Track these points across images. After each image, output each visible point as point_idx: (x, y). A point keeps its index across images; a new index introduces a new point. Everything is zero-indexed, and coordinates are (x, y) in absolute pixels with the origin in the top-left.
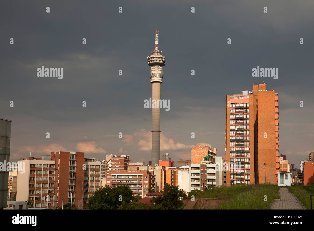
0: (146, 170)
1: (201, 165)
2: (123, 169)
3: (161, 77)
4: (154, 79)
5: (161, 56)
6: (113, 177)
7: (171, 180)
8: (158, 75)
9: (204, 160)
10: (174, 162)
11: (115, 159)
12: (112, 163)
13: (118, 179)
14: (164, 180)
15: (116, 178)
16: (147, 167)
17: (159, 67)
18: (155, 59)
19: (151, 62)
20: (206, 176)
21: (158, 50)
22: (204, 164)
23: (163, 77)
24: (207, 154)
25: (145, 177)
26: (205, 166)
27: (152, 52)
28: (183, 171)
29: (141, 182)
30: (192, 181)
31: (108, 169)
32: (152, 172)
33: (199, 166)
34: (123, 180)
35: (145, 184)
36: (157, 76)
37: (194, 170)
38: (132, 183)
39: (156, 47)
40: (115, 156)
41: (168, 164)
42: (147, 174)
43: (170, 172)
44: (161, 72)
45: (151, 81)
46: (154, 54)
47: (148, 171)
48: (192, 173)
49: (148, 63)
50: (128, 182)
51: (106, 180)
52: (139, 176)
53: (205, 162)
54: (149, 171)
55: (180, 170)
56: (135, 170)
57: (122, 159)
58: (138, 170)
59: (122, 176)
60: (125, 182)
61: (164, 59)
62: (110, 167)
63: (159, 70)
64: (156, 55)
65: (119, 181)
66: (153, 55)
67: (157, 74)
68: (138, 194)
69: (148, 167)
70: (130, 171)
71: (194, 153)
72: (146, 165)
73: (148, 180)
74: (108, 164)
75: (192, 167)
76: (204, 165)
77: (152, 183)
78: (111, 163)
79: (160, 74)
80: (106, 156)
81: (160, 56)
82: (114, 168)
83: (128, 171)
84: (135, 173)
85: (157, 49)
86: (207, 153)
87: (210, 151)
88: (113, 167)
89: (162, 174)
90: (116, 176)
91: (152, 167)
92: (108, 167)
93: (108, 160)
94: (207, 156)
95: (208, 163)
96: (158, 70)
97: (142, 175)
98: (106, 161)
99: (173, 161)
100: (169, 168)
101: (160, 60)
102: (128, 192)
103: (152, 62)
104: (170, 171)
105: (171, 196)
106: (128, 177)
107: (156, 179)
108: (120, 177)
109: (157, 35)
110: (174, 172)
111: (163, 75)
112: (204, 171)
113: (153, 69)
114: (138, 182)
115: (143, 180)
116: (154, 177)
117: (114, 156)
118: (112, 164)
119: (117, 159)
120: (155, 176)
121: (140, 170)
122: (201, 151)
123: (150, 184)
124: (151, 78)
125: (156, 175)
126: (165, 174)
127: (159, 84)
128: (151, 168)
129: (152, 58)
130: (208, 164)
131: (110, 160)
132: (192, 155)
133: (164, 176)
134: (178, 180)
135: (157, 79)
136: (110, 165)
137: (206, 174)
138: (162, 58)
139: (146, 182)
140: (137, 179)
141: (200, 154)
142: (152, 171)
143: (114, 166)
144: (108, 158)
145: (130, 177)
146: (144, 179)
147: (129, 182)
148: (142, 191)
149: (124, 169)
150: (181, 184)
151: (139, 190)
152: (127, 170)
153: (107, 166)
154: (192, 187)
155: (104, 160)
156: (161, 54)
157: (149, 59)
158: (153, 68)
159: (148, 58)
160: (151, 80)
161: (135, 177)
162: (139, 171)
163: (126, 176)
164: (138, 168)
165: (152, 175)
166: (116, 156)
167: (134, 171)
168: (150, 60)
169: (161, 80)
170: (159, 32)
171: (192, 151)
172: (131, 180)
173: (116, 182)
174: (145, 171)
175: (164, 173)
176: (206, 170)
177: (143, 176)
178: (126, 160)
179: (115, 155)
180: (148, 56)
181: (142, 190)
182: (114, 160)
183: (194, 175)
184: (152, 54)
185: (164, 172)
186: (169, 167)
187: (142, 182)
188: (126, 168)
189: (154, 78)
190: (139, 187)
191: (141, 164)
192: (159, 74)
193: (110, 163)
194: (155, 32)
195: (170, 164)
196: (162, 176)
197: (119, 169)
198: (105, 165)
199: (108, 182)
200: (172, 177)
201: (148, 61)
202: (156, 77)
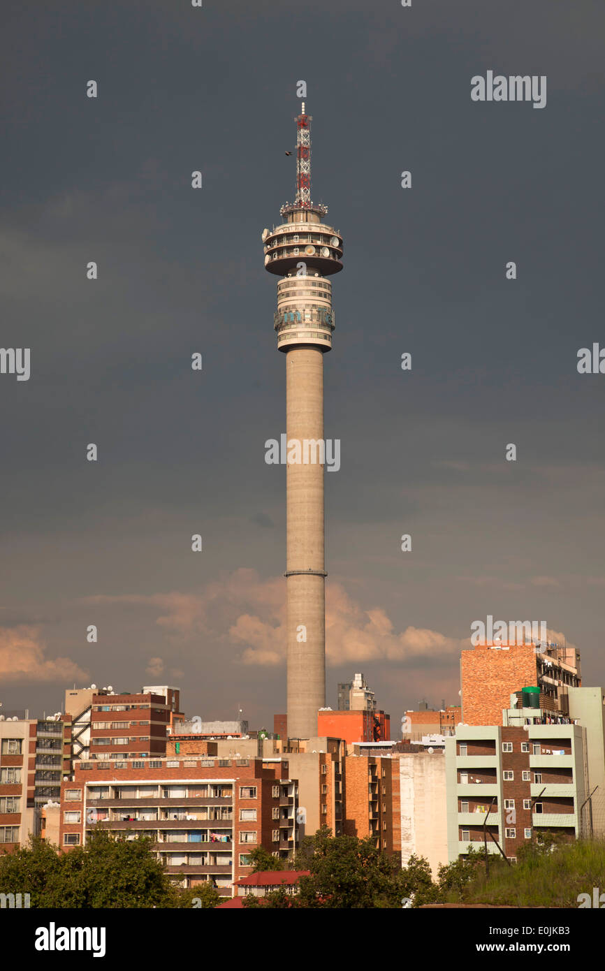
0: (252, 755)
1: (503, 728)
2: (147, 756)
3: (323, 325)
4: (294, 334)
5: (324, 229)
6: (96, 795)
7: (373, 804)
8: (312, 314)
9: (518, 706)
10: (388, 717)
11: (107, 708)
12: (95, 726)
13: (118, 804)
14: (337, 804)
15: (109, 801)
16: (255, 743)
17: (316, 278)
18: (296, 241)
19: (281, 257)
20: (528, 783)
21: (309, 203)
22: (516, 723)
23: (333, 324)
24: (535, 678)
25: (247, 793)
26: (521, 733)
27: (282, 210)
28: (421, 758)
29: (224, 818)
30: (460, 811)
31: (77, 756)
32: (279, 766)
33: (491, 733)
34: (140, 810)
35: (246, 827)
36: (308, 321)
37: (469, 754)
38: (185, 821)
39: (302, 190)
40: (109, 692)
41: (361, 728)
42: (252, 777)
43: (365, 765)
44: (323, 302)
45: (281, 344)
46: (290, 218)
47: (258, 763)
48: (460, 770)
49: (267, 259)
50: (166, 816)
51: (62, 813)
52: (215, 787)
53: (518, 717)
54: (264, 760)
55: (410, 755)
56: (196, 759)
57: (141, 708)
58: (209, 758)
59: (135, 788)
60: (149, 817)
61: (336, 244)
62: (84, 748)
63: (314, 292)
64: (302, 223)
65: (124, 816)
66: (286, 222)
67: (308, 311)
68: (214, 877)
69: (260, 741)
70: (171, 762)
71: (472, 674)
72: (254, 735)
73: (260, 805)
74: (76, 731)
75: (459, 742)
76: (514, 727)
77: (278, 821)
78: (90, 725)
79: (321, 311)
80: (68, 692)
81: (316, 228)
82: (103, 750)
83: (165, 762)
84: (199, 771)
85: (304, 195)
86: (534, 672)
87: (546, 661)
88: (101, 743)
89: (328, 776)
90: (105, 788)
91: (279, 743)
92: (77, 748)
93: (74, 714)
94: (535, 685)
95: (535, 719)
96: (309, 293)
97: (231, 781)
98: (66, 717)
99: (382, 712)
100: (361, 747)
101: (318, 248)
102: (143, 872)
103: (285, 256)
104: (364, 758)
105: (339, 890)
106: (166, 794)
107: (297, 800)
108: (125, 795)
109: (303, 131)
110: (387, 763)
111: (333, 315)
112: (515, 761)
113: (288, 289)
114: (213, 818)
115: (233, 805)
116: (285, 789)
117: (102, 694)
118: (93, 733)
119: (120, 708)
120: (290, 785)
121: (219, 758)
122: (507, 662)
123: (267, 824)
124: (278, 329)
125: (296, 782)
126: (340, 778)
127: (316, 354)
128: (275, 746)
129: (285, 239)
130: (535, 723)
131: (86, 711)
132: (464, 679)
133: (337, 785)
134: (401, 807)
135: (305, 332)
136: (86, 738)
137: (526, 776)
138: (327, 238)
139: (251, 816)
140: (209, 800)
141: (502, 679)
142: (280, 760)
143: (103, 740)
144: (77, 702)
145: (175, 794)
146: (238, 802)
147: (171, 816)
148: (231, 863)
149: (151, 757)
150: (413, 824)
151: (214, 855)
152: (162, 759)
153: (69, 740)
154: (461, 840)
155: (59, 714)
156: (322, 217)
157: (270, 241)
158: (288, 285)
159: (264, 236)
160: (279, 338)
161: (197, 794)
162: (216, 762)
163: (154, 787)
164: (212, 749)
165: (277, 783)
166: (112, 693)
167: (194, 765)
168: (275, 247)
169: (325, 338)
170: (310, 118)
171: (462, 660)
172: (178, 810)
173: (107, 820)
174: (243, 761)
175: (337, 771)
176: (527, 756)
177: (237, 788)
178: (161, 713)
179: (110, 688)
180: (266, 231)
181: (233, 859)
182: (103, 710)
183: (470, 782)
184: (285, 219)
185: (337, 764)
186: (365, 741)
187: (232, 815)
188: (158, 748)
189: (293, 329)
190: (216, 840)
191: (233, 727)
192: (315, 311)
193: (87, 727)
194: (296, 120)
195: (371, 725)
196: (325, 786)
197: (126, 756)
198: (60, 735)
199: (72, 819)
200: (373, 791)
201: (266, 249)
202: (299, 325)
